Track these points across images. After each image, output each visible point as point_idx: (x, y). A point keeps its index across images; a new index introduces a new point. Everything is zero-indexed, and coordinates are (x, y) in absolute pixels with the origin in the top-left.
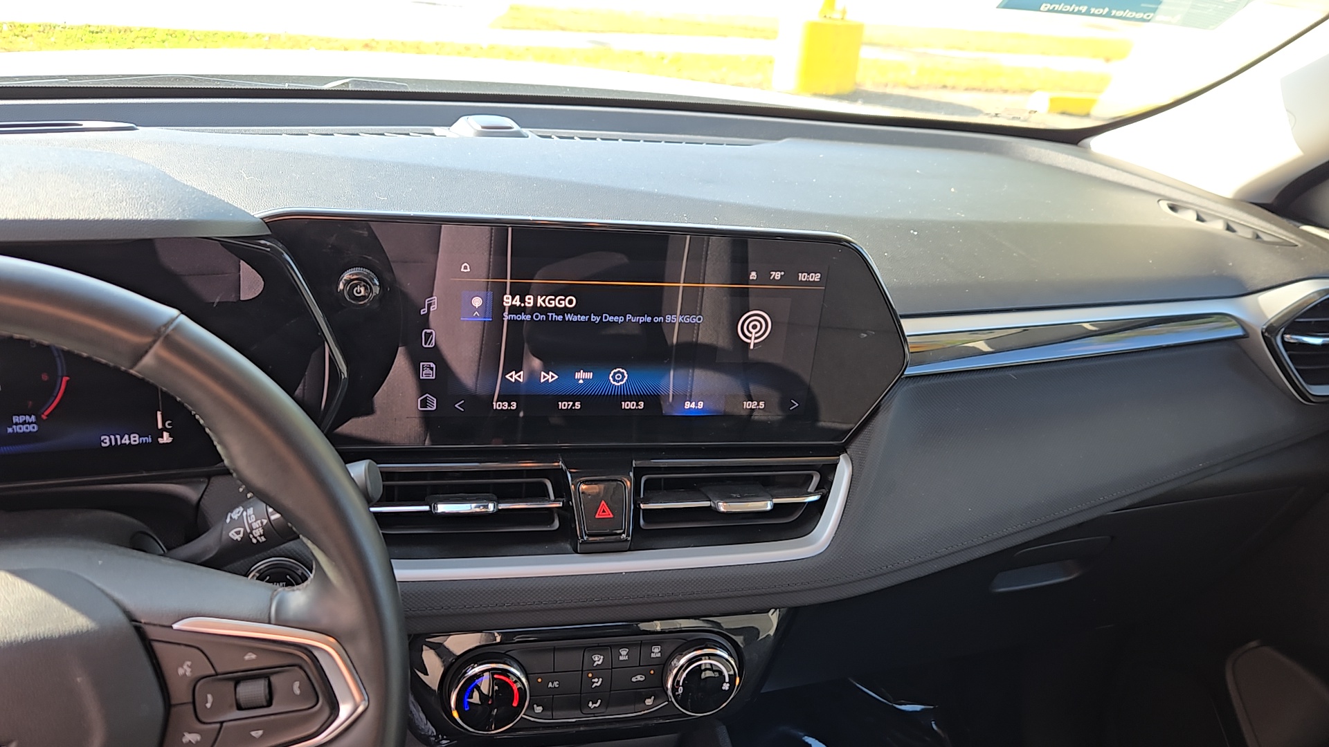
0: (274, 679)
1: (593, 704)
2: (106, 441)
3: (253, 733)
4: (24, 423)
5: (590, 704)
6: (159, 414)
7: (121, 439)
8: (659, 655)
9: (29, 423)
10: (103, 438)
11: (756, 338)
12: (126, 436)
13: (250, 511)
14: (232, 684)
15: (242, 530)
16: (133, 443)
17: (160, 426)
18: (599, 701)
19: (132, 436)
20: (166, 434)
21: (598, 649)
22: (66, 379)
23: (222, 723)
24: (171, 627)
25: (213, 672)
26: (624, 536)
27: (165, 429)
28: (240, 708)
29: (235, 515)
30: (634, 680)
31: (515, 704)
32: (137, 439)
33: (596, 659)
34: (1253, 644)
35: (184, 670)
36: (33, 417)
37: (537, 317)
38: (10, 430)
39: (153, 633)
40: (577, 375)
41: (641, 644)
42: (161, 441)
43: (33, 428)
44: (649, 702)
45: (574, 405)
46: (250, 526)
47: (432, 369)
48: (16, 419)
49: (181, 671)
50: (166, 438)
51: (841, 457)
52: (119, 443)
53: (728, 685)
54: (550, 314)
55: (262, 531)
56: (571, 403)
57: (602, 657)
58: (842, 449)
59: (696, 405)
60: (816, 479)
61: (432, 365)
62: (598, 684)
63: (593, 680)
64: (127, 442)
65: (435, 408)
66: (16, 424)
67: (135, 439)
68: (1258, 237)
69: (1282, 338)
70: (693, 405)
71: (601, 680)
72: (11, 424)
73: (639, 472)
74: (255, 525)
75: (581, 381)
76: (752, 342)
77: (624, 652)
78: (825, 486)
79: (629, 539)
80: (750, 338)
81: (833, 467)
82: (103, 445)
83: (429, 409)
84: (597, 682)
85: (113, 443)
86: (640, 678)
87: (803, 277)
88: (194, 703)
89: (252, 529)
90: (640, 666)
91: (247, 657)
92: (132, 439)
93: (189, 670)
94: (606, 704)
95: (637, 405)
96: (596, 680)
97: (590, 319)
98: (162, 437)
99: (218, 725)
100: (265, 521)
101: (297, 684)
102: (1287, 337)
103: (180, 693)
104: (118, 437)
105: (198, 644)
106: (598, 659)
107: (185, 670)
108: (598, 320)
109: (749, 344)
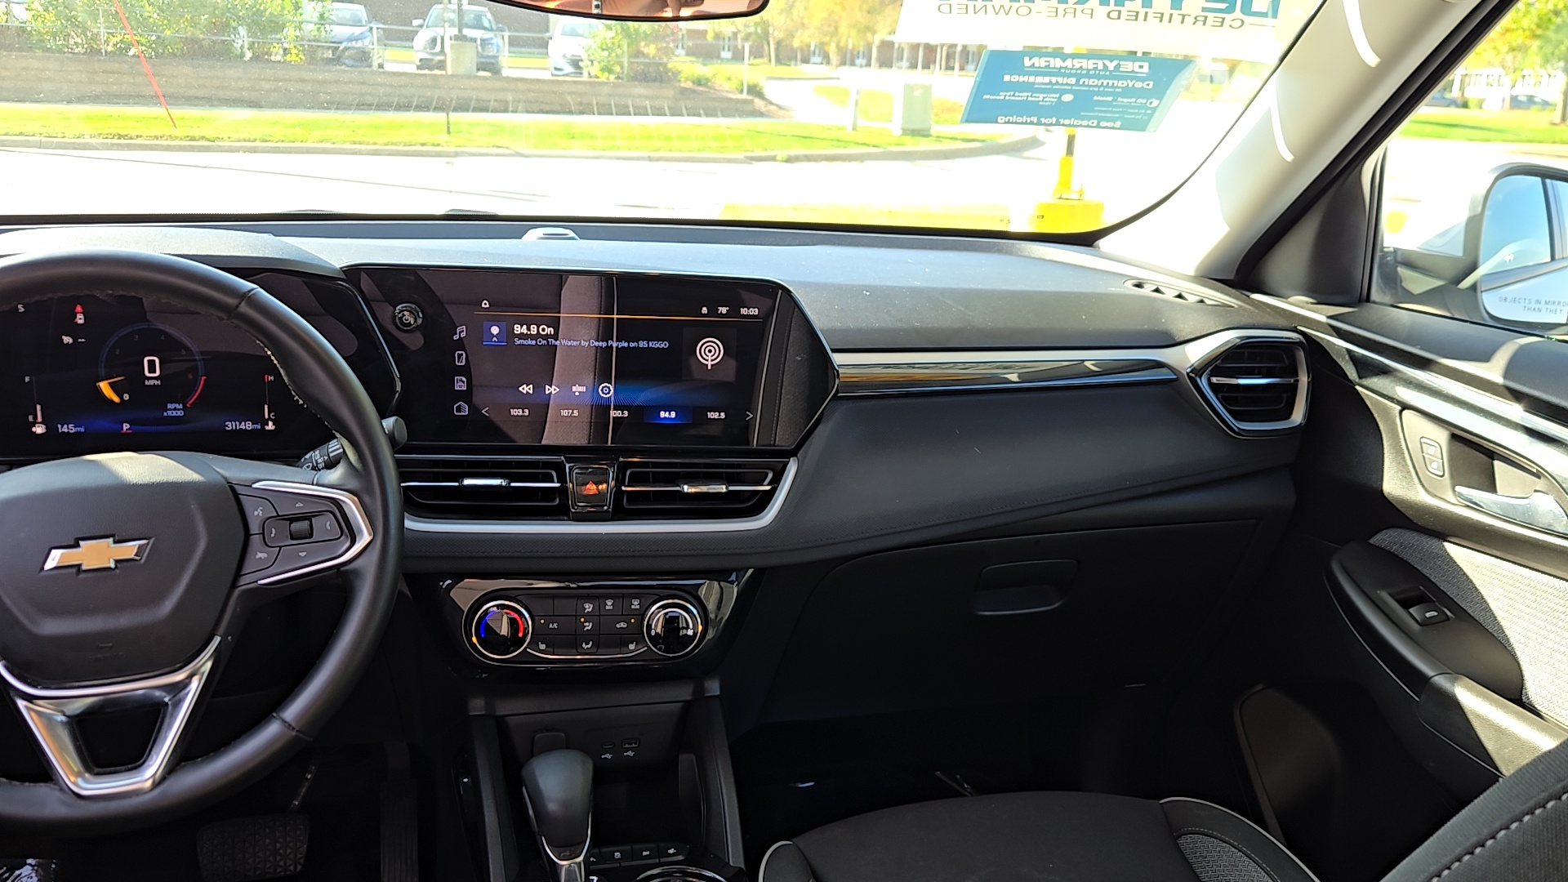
0: (313, 520)
1: (586, 644)
2: (230, 426)
3: (300, 554)
4: (175, 409)
5: (584, 645)
6: (266, 406)
7: (240, 424)
8: (638, 607)
9: (179, 410)
10: (227, 423)
11: (712, 360)
12: (243, 423)
13: (317, 452)
14: (288, 522)
15: (311, 464)
16: (248, 429)
17: (267, 417)
18: (591, 643)
19: (247, 423)
20: (270, 423)
21: (589, 598)
22: (204, 378)
23: (281, 547)
24: (251, 486)
25: (275, 514)
26: (606, 508)
27: (270, 419)
28: (292, 538)
29: (307, 456)
30: (618, 626)
31: (520, 635)
32: (250, 425)
33: (587, 607)
34: (1260, 687)
35: (257, 514)
36: (181, 405)
37: (540, 342)
38: (165, 414)
39: (239, 490)
40: (574, 389)
41: (623, 596)
42: (267, 428)
43: (180, 413)
44: (632, 647)
45: (573, 413)
46: (316, 461)
47: (463, 382)
48: (170, 406)
49: (256, 513)
50: (270, 426)
51: (791, 459)
52: (238, 428)
53: (692, 631)
54: (550, 340)
55: (323, 464)
56: (571, 411)
57: (592, 606)
58: (794, 453)
59: (670, 414)
60: (770, 476)
61: (464, 379)
62: (589, 628)
63: (585, 624)
64: (244, 428)
65: (467, 413)
66: (170, 410)
67: (249, 426)
68: (1202, 301)
69: (1209, 380)
70: (667, 415)
71: (591, 624)
72: (166, 410)
73: (624, 467)
74: (319, 461)
75: (577, 394)
76: (709, 364)
77: (609, 603)
78: (776, 481)
79: (611, 510)
80: (707, 360)
81: (785, 465)
82: (227, 428)
83: (462, 414)
84: (588, 626)
85: (234, 428)
86: (623, 625)
87: (744, 311)
88: (263, 533)
89: (317, 463)
90: (622, 615)
91: (297, 505)
92: (247, 425)
93: (261, 512)
94: (597, 645)
95: (623, 414)
96: (587, 624)
97: (580, 343)
98: (268, 425)
99: (278, 549)
100: (326, 458)
101: (328, 523)
102: (1214, 380)
103: (255, 528)
104: (238, 423)
105: (268, 496)
106: (589, 607)
107: (259, 512)
108: (587, 344)
109: (707, 365)
